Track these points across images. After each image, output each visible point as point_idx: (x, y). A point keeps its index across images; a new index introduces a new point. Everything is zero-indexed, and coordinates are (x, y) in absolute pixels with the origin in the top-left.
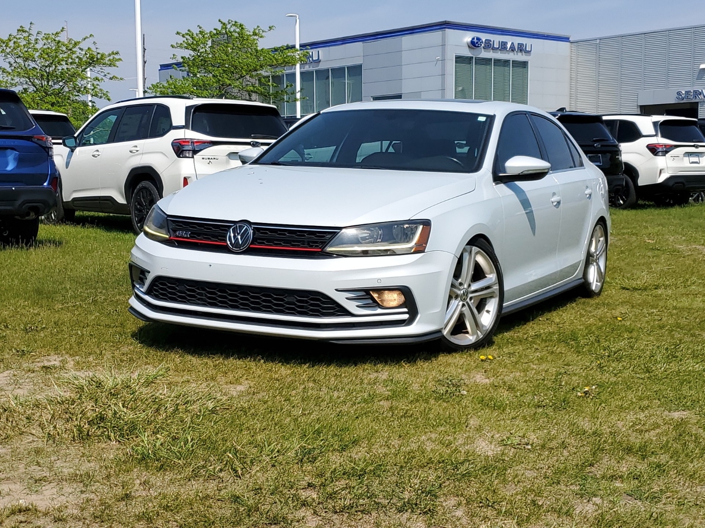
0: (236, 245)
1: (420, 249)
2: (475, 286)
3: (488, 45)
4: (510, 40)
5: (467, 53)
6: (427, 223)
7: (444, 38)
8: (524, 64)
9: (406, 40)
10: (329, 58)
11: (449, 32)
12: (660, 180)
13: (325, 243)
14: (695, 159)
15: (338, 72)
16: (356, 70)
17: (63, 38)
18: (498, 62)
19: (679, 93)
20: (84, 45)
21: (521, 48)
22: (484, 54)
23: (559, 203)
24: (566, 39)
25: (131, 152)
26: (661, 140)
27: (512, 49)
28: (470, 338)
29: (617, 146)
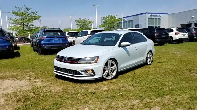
1: (96, 62)
2: (111, 68)
3: (153, 16)
4: (157, 15)
5: (150, 17)
6: (98, 57)
7: (146, 15)
8: (160, 18)
9: (140, 16)
10: (127, 19)
11: (147, 14)
12: (177, 39)
13: (78, 61)
14: (183, 35)
15: (129, 21)
16: (132, 21)
17: (85, 19)
18: (155, 18)
20: (89, 20)
21: (159, 16)
22: (153, 17)
23: (137, 49)
24: (167, 14)
26: (177, 32)
27: (158, 16)
28: (110, 78)
29: (168, 33)
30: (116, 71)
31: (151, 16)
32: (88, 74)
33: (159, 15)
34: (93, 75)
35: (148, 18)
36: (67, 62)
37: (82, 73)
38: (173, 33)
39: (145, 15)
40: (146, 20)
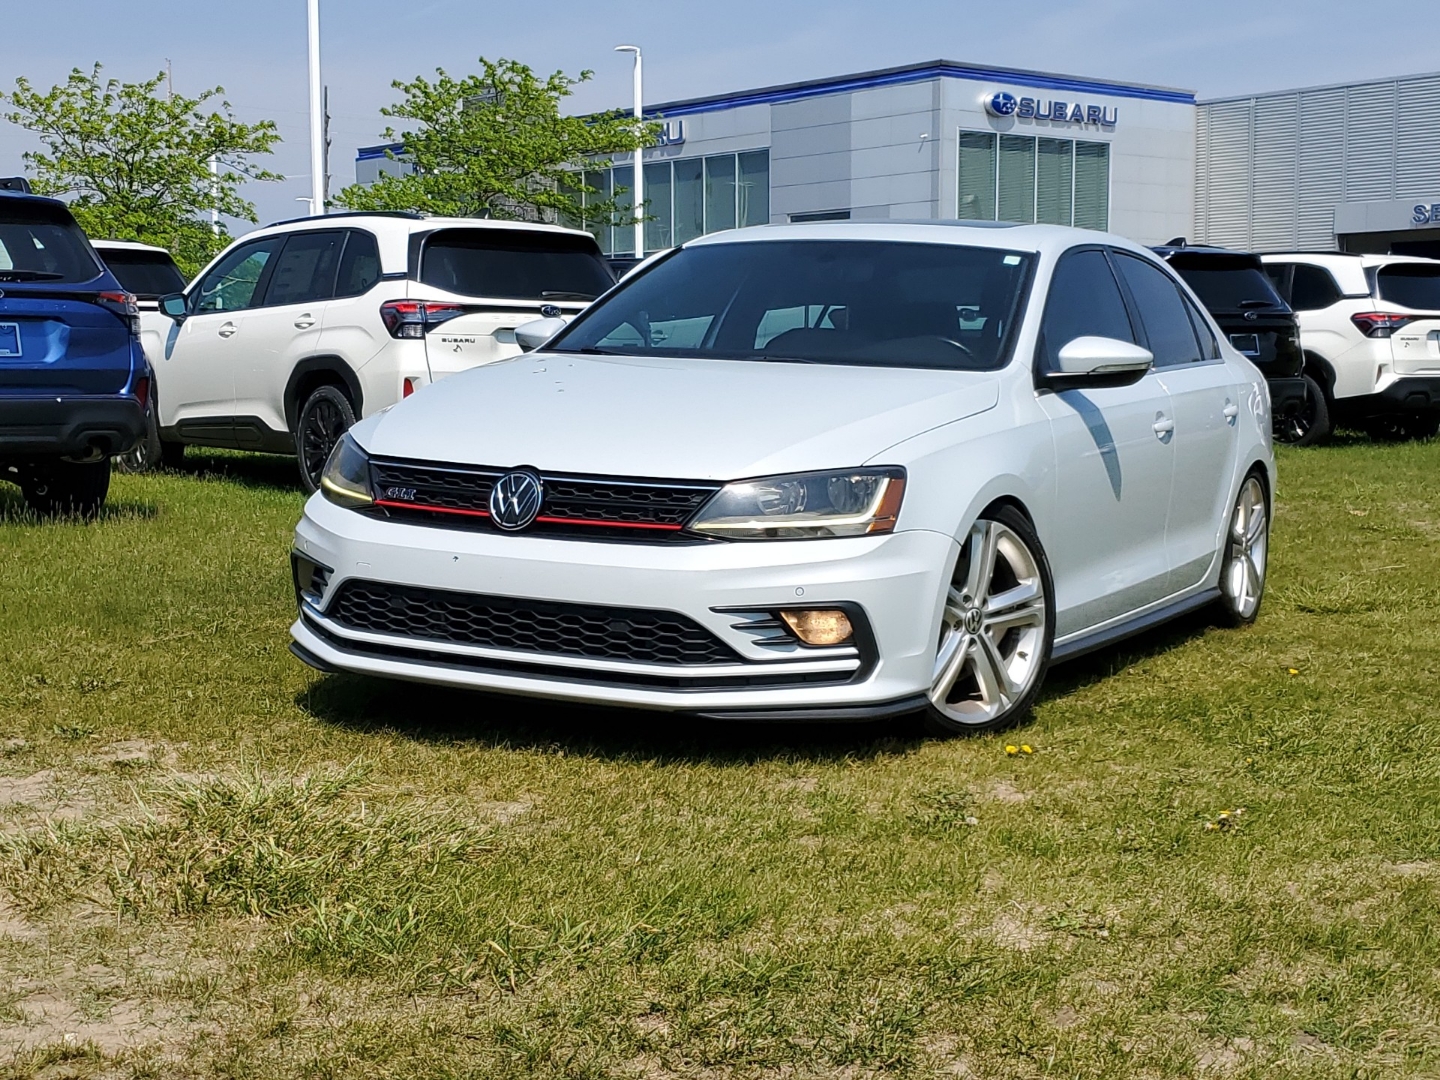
0: (509, 515)
3: (1028, 110)
4: (1072, 100)
6: (897, 474)
7: (936, 95)
11: (948, 83)
16: (757, 162)
17: (161, 94)
19: (1418, 209)
20: (205, 109)
21: (1095, 117)
23: (1169, 432)
25: (298, 326)
27: (1077, 118)
30: (1031, 644)
31: (998, 108)
32: (800, 652)
33: (1087, 100)
34: (854, 664)
35: (968, 139)
36: (537, 529)
37: (742, 643)
38: (1339, 313)
39: (921, 90)
40: (935, 155)
